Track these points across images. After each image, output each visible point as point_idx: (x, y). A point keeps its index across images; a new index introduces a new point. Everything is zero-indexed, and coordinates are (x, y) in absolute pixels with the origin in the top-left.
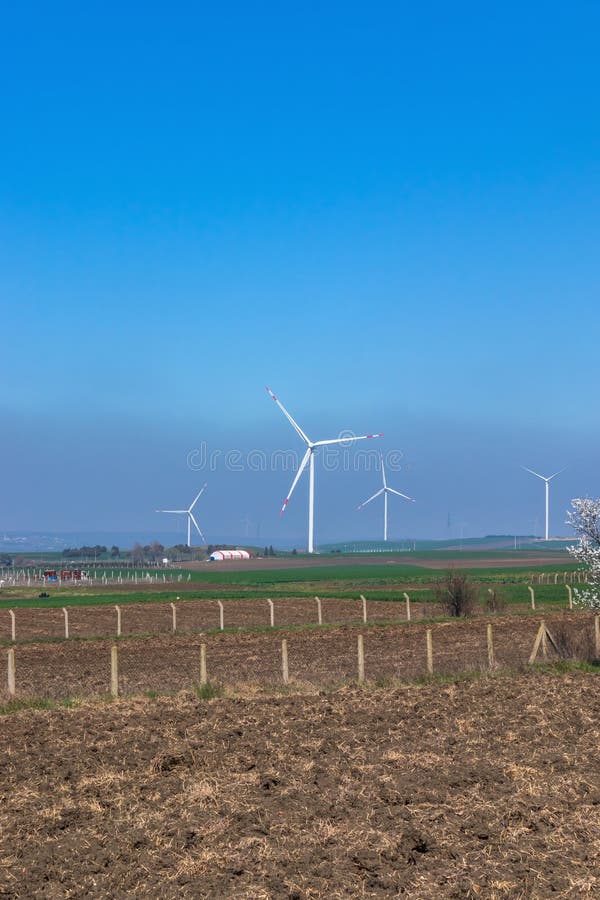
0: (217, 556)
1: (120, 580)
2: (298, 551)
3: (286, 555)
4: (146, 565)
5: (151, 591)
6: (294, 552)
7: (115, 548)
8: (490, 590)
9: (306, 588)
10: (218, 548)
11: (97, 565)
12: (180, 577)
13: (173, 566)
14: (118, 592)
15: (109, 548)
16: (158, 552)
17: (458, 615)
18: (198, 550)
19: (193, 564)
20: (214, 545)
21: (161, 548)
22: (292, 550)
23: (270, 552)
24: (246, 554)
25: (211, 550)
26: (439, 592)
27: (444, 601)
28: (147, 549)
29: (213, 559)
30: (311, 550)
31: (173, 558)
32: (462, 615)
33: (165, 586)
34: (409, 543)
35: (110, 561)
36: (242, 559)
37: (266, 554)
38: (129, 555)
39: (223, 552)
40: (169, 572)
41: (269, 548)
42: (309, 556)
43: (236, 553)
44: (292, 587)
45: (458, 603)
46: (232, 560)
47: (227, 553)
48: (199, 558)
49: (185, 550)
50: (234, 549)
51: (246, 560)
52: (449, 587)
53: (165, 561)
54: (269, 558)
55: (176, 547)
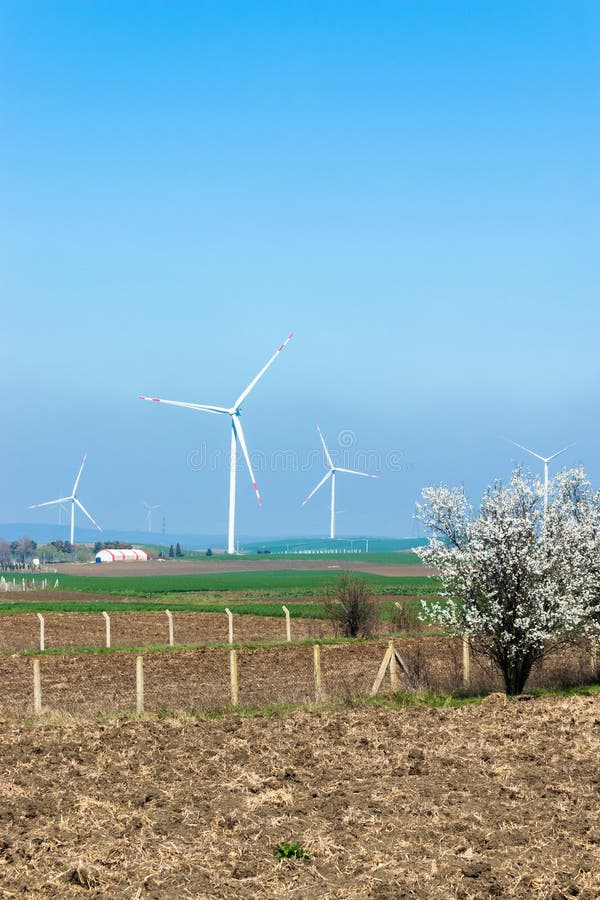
0: (105, 556)
2: (214, 551)
3: (197, 557)
4: (12, 567)
6: (209, 553)
8: (397, 603)
9: (205, 600)
10: (108, 546)
12: (44, 583)
13: (46, 569)
16: (30, 549)
17: (354, 634)
18: (82, 548)
19: (74, 567)
20: (102, 542)
21: (34, 546)
22: (205, 551)
23: (176, 553)
24: (143, 555)
25: (98, 548)
26: (329, 606)
27: (337, 618)
28: (14, 546)
29: (99, 560)
30: (231, 550)
31: (48, 559)
32: (359, 635)
33: (24, 595)
34: (359, 543)
36: (137, 562)
37: (171, 555)
39: (113, 551)
40: (40, 577)
41: (175, 548)
42: (226, 557)
43: (129, 554)
44: (188, 598)
45: (354, 620)
46: (124, 562)
47: (117, 553)
48: (82, 560)
49: (66, 548)
50: (128, 547)
51: (143, 562)
52: (342, 599)
53: (36, 562)
54: (174, 560)
55: (53, 543)
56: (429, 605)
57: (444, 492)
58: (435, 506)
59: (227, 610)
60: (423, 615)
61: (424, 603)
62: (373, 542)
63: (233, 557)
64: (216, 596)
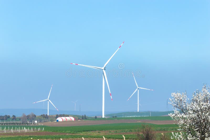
0: (60, 119)
1: (12, 131)
2: (97, 117)
3: (91, 119)
4: (27, 124)
5: (25, 136)
6: (96, 118)
7: (14, 116)
8: (162, 134)
9: (95, 134)
10: (61, 116)
11: (5, 124)
12: (39, 129)
13: (40, 124)
14: (9, 136)
15: (11, 116)
18: (52, 117)
19: (49, 123)
20: (59, 114)
21: (35, 116)
22: (95, 117)
23: (84, 118)
24: (73, 119)
25: (57, 116)
26: (139, 135)
28: (28, 117)
29: (58, 121)
30: (103, 117)
31: (40, 121)
33: (32, 133)
35: (11, 122)
36: (71, 121)
38: (20, 119)
39: (63, 118)
40: (38, 127)
41: (84, 116)
42: (102, 119)
43: (68, 118)
44: (89, 133)
46: (66, 121)
47: (64, 118)
48: (52, 121)
49: (46, 117)
50: (68, 116)
51: (73, 121)
52: (144, 133)
53: (36, 122)
54: (84, 120)
55: (42, 115)
56: (174, 134)
57: (179, 94)
58: (176, 99)
59: (104, 137)
60: (173, 137)
61: (173, 133)
62: (152, 112)
63: (104, 119)
64: (99, 132)
